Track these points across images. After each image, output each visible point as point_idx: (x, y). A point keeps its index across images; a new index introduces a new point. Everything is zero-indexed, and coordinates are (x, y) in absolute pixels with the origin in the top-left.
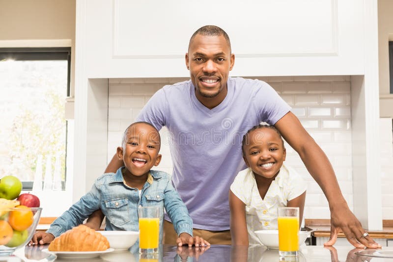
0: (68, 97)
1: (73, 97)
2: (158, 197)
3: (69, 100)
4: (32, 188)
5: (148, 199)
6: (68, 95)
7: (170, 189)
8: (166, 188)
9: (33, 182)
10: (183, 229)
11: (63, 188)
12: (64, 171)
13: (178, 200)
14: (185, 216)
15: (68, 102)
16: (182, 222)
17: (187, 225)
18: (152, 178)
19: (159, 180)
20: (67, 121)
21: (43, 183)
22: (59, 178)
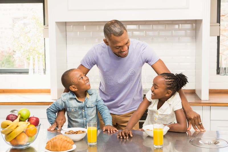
0: (44, 26)
1: (48, 26)
2: (92, 105)
3: (45, 27)
4: (28, 72)
5: (88, 107)
6: (44, 24)
7: (99, 100)
8: (97, 100)
9: (29, 69)
10: (107, 123)
11: (45, 72)
12: (44, 60)
13: (103, 106)
14: (108, 115)
15: (44, 28)
16: (106, 119)
17: (109, 120)
18: (89, 95)
19: (92, 95)
20: (45, 39)
21: (34, 69)
22: (42, 67)
